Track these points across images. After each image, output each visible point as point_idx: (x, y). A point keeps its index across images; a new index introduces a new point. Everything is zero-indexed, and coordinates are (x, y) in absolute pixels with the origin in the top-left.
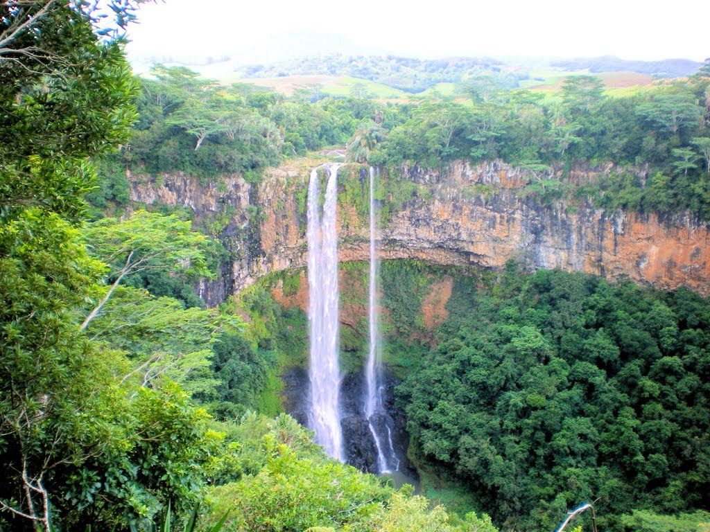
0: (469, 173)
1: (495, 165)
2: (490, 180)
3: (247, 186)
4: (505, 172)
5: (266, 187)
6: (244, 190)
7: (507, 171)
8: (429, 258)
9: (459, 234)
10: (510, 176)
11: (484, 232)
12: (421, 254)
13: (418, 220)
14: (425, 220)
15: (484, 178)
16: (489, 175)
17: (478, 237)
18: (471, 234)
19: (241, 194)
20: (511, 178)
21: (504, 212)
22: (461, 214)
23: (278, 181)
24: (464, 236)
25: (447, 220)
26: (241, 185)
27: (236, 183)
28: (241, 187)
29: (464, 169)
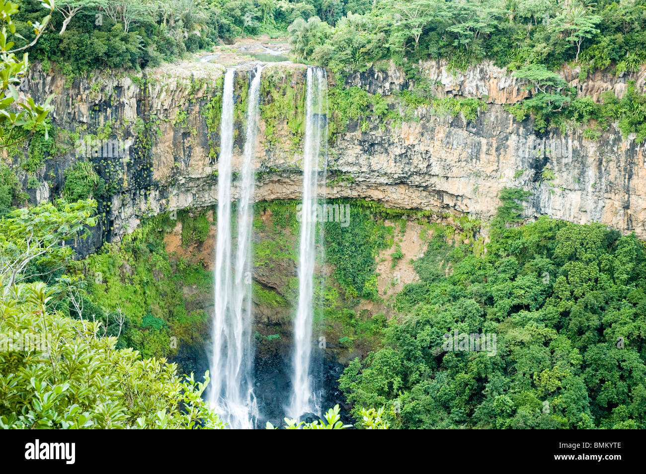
0: (446, 80)
1: (481, 71)
2: (474, 92)
3: (135, 90)
4: (496, 81)
5: (161, 91)
6: (130, 94)
7: (499, 79)
8: (387, 198)
9: (429, 165)
10: (502, 86)
11: (463, 164)
12: (376, 192)
13: (373, 145)
14: (382, 145)
15: (467, 89)
16: (474, 84)
17: (455, 170)
18: (445, 167)
19: (125, 100)
20: (503, 89)
21: (492, 137)
22: (432, 138)
23: (178, 83)
24: (436, 169)
25: (414, 146)
26: (126, 87)
27: (118, 84)
28: (126, 91)
29: (438, 76)
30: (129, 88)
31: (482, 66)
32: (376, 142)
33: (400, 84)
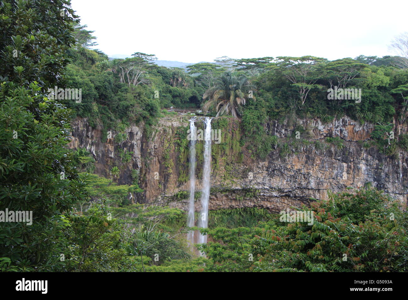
0: (321, 127)
1: (343, 121)
2: (339, 134)
3: (140, 134)
4: (352, 127)
5: (155, 136)
6: (138, 138)
7: (355, 126)
8: (273, 206)
9: (309, 182)
10: (357, 130)
11: (331, 180)
12: (266, 203)
13: (273, 171)
14: (279, 170)
15: (334, 132)
16: (339, 129)
17: (325, 185)
18: (319, 183)
19: (134, 142)
20: (358, 131)
21: (351, 162)
22: (313, 165)
23: (165, 131)
24: (313, 185)
25: (299, 170)
26: (135, 133)
27: (131, 131)
28: (135, 136)
29: (316, 124)
30: (137, 134)
31: (343, 118)
32: (277, 168)
33: (291, 130)
